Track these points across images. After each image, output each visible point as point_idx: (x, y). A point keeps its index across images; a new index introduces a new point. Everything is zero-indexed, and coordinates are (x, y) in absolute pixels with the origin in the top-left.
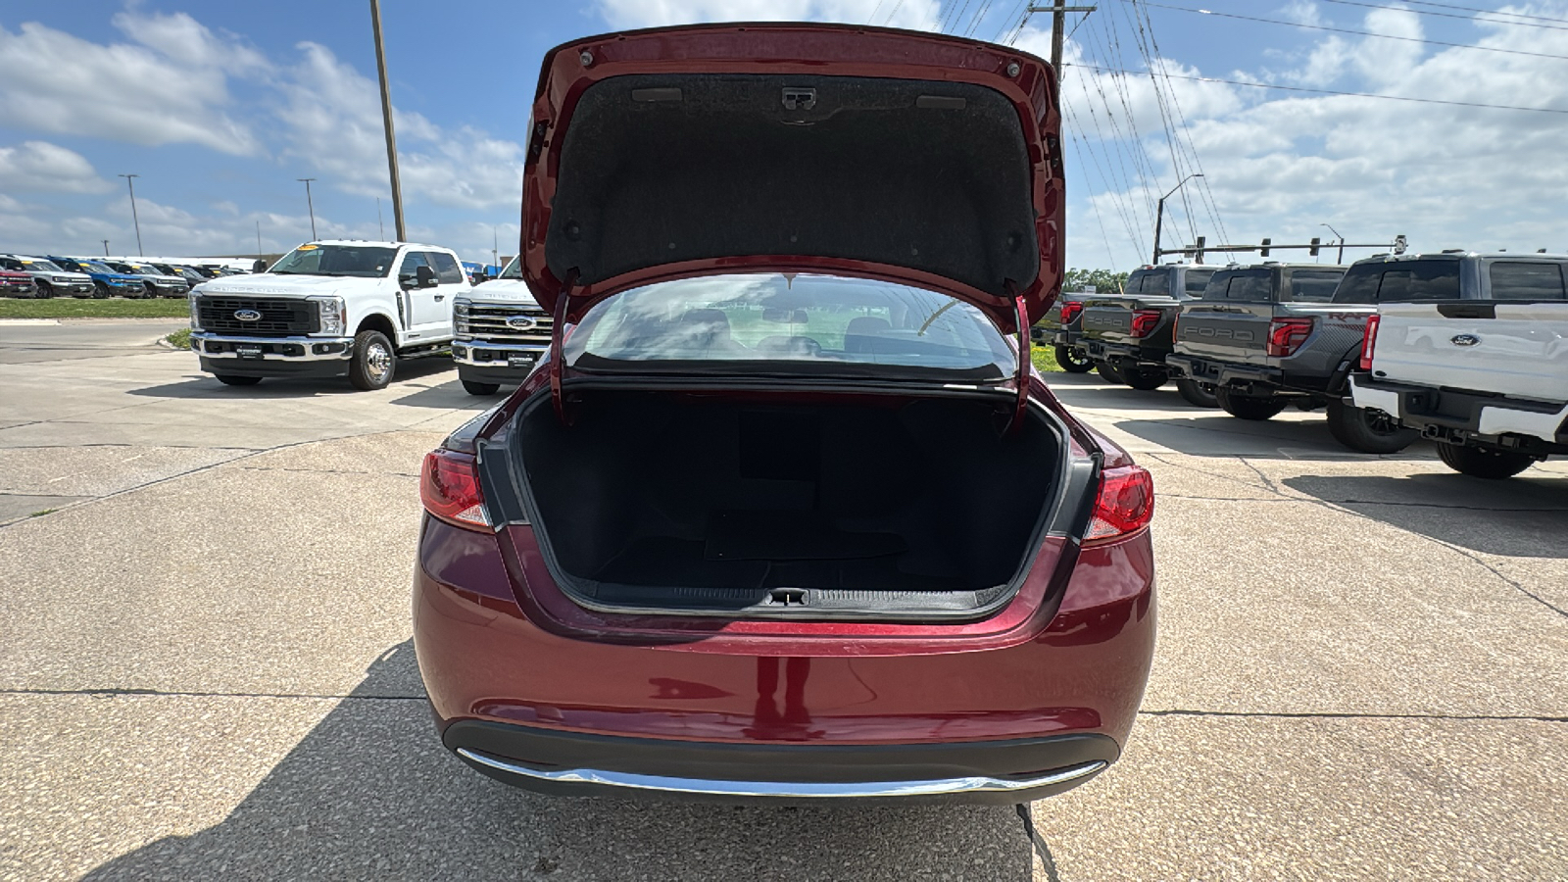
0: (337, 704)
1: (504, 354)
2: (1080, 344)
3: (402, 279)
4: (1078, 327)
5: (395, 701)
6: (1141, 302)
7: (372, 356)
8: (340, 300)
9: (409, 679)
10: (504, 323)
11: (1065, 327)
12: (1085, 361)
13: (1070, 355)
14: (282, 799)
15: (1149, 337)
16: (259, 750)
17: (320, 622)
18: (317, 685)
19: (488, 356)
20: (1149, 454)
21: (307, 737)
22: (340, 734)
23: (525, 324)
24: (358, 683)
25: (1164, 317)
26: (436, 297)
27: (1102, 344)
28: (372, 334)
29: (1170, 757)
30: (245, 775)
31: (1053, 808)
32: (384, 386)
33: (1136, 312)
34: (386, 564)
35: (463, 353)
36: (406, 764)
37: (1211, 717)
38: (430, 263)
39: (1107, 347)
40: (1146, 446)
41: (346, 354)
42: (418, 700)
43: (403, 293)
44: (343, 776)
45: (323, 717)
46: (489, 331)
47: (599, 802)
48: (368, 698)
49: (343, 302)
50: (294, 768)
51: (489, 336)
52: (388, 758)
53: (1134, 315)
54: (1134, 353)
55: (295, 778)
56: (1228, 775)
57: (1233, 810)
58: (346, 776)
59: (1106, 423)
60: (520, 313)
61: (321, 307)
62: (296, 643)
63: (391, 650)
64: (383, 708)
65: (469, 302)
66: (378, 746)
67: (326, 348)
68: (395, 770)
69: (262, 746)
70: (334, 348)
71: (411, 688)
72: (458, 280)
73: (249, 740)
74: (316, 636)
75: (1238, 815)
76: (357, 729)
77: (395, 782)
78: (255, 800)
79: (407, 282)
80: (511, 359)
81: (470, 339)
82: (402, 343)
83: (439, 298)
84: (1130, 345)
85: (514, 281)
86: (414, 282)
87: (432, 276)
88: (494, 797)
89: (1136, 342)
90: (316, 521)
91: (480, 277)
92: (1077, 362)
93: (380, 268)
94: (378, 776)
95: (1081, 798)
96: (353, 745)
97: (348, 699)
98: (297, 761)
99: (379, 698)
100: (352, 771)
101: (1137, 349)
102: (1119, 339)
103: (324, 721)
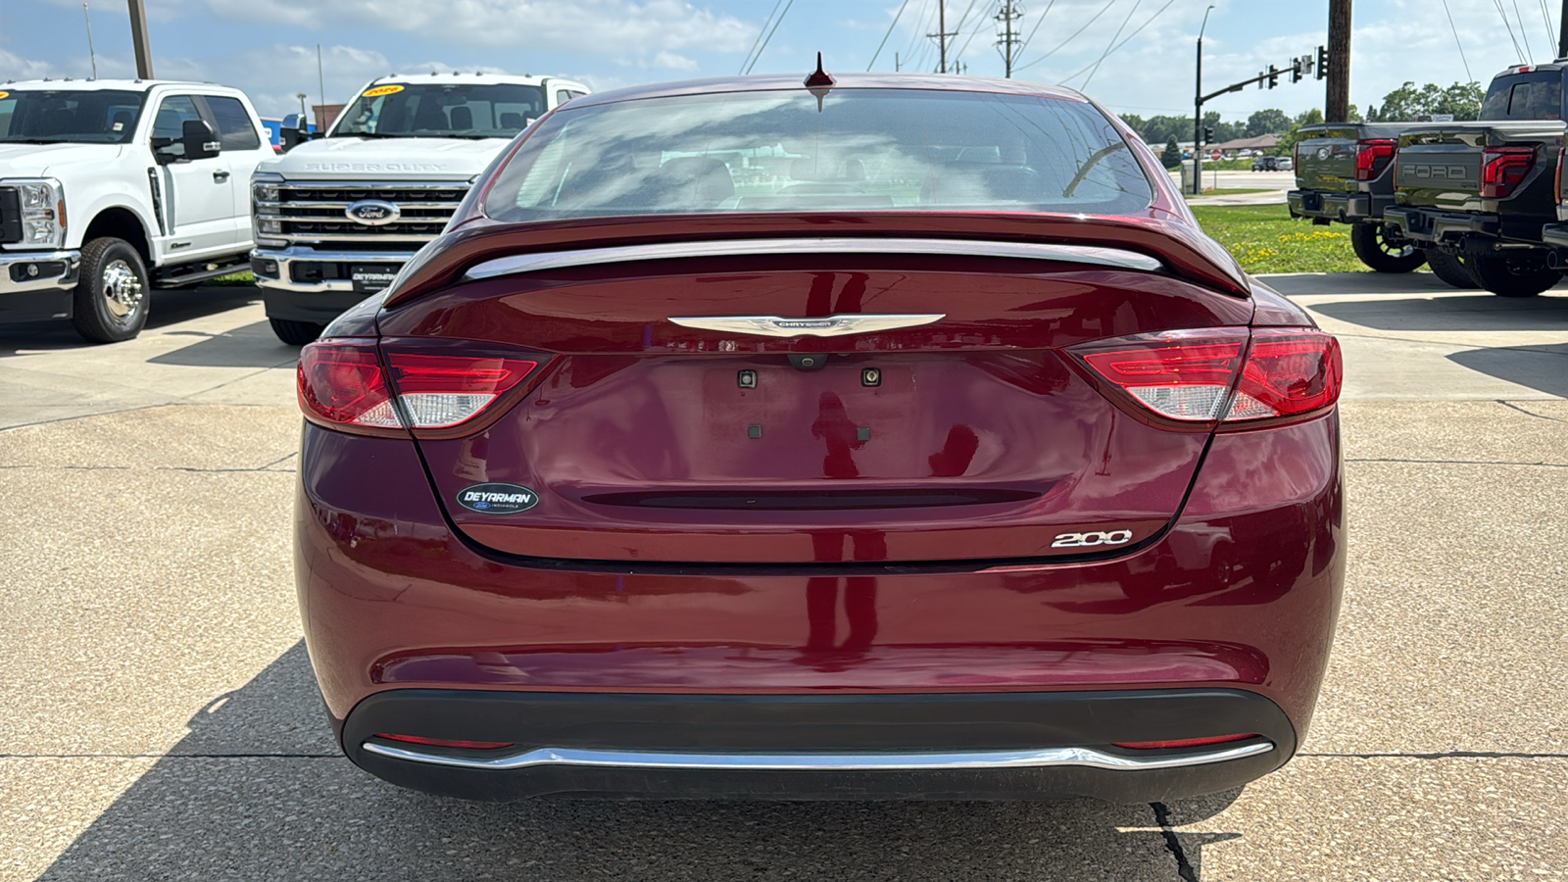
0: (152, 764)
1: (345, 269)
2: (1391, 217)
3: (157, 144)
4: (1387, 186)
5: (237, 759)
6: (1496, 131)
7: (110, 282)
8: (55, 185)
9: (252, 733)
10: (341, 213)
11: (1364, 187)
12: (1408, 249)
13: (1379, 239)
14: (97, 870)
15: (1514, 196)
16: (51, 817)
17: (101, 667)
18: (114, 743)
19: (315, 273)
20: (1503, 402)
21: (116, 803)
22: (162, 799)
23: (380, 215)
24: (178, 740)
25: (1542, 159)
26: (215, 175)
27: (1430, 214)
28: (108, 244)
29: (1432, 808)
30: (38, 845)
31: (1235, 867)
32: (130, 335)
33: (1490, 150)
34: (186, 593)
35: (271, 268)
36: (266, 831)
37: (1509, 759)
38: (202, 113)
39: (1438, 217)
40: (1500, 389)
41: (67, 279)
42: (272, 758)
43: (159, 169)
44: (178, 844)
45: (134, 779)
46: (317, 228)
47: (554, 867)
48: (195, 756)
49: (61, 188)
50: (106, 837)
51: (317, 238)
52: (239, 824)
53: (1485, 156)
54: (1487, 226)
55: (110, 848)
56: (1517, 826)
57: (1515, 867)
58: (183, 845)
59: (1436, 355)
60: (370, 194)
61: (23, 199)
62: (72, 694)
63: (217, 700)
64: (219, 768)
65: (280, 179)
66: (222, 811)
67: (33, 270)
68: (253, 838)
69: (53, 814)
70: (48, 269)
71: (257, 744)
72: (254, 144)
73: (33, 807)
74: (100, 685)
75: (1521, 872)
76: (186, 792)
77: (255, 851)
78: (59, 872)
79: (165, 150)
80: (357, 277)
81: (283, 243)
82: (160, 258)
83: (221, 176)
84: (1480, 213)
85: (357, 140)
86: (178, 149)
87: (210, 137)
88: (401, 864)
89: (1491, 206)
90: (61, 537)
91: (292, 136)
92: (1394, 252)
93: (119, 127)
94: (230, 844)
95: (1280, 856)
96: (186, 811)
97: (167, 759)
98: (108, 829)
99: (212, 756)
100: (189, 839)
101: (1495, 219)
102: (1461, 203)
103: (136, 784)
